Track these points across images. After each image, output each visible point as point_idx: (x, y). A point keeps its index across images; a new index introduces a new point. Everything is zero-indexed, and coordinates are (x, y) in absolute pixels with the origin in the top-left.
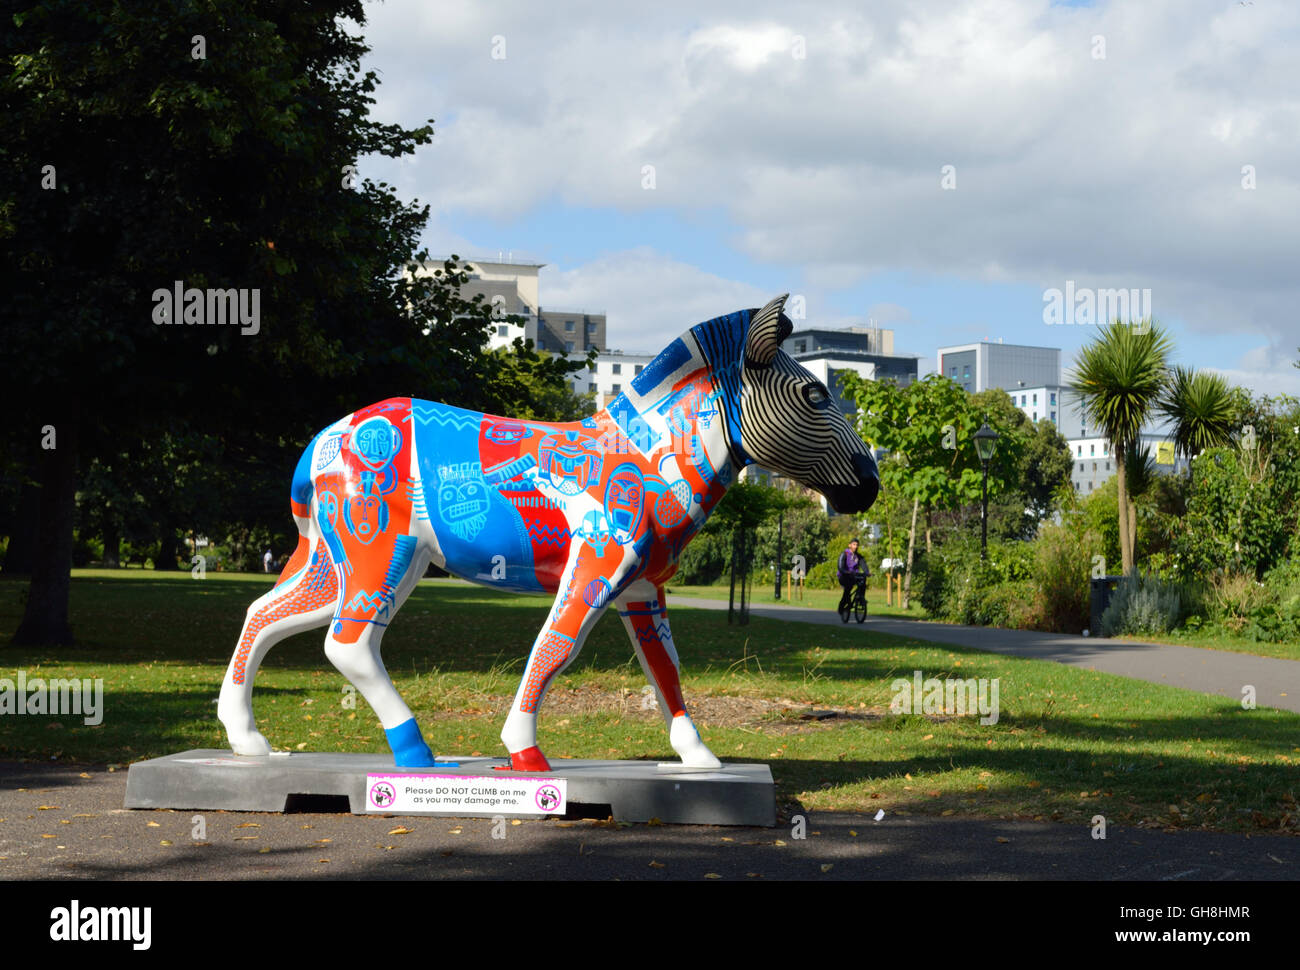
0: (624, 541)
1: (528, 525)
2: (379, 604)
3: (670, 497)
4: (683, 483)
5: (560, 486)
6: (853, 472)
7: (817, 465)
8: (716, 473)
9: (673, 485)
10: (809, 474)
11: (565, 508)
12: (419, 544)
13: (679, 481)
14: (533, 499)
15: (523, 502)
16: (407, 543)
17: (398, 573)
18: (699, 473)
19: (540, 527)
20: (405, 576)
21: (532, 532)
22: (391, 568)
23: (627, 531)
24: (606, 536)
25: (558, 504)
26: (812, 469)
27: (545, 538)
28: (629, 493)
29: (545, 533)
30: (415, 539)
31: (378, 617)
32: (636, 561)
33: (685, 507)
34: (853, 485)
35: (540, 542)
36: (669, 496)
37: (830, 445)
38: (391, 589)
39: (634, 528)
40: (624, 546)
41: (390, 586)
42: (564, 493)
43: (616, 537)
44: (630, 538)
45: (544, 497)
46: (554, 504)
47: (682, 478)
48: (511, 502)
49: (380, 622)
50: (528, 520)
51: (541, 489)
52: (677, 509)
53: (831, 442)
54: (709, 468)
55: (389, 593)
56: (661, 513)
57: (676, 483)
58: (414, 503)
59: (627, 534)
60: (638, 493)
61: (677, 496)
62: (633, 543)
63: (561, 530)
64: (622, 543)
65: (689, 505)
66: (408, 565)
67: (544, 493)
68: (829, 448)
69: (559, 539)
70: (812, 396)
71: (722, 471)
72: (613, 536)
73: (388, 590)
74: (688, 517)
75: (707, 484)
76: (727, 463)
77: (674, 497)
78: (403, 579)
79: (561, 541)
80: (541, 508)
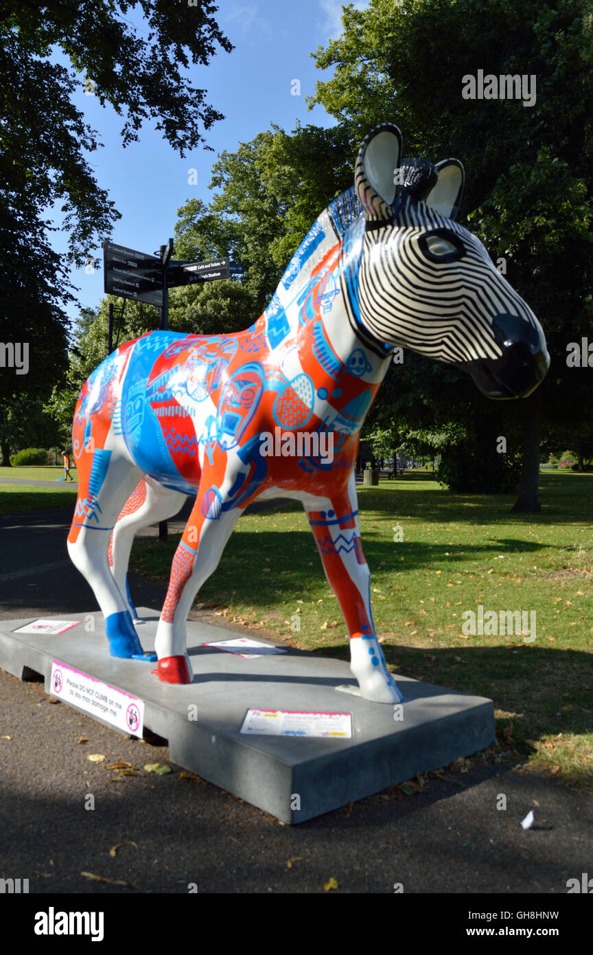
0: (228, 447)
1: (165, 435)
2: (87, 510)
3: (291, 395)
4: (304, 377)
5: (193, 394)
6: (494, 340)
7: (448, 337)
8: (342, 363)
9: (293, 381)
10: (442, 350)
11: (194, 415)
12: (113, 457)
13: (300, 376)
14: (170, 407)
15: (163, 412)
16: (101, 456)
17: (98, 483)
18: (322, 365)
19: (174, 435)
20: (103, 486)
21: (169, 442)
22: (91, 479)
23: (233, 435)
24: (214, 442)
25: (189, 412)
26: (443, 343)
27: (179, 447)
28: (243, 394)
29: (178, 442)
30: (109, 453)
31: (88, 522)
32: (242, 468)
33: (309, 406)
34: (494, 357)
35: (176, 451)
36: (289, 393)
37: (462, 308)
38: (94, 497)
39: (240, 432)
40: (228, 452)
41: (93, 494)
42: (195, 400)
43: (221, 442)
44: (235, 442)
45: (179, 405)
46: (186, 412)
47: (301, 371)
48: (156, 413)
49: (91, 525)
50: (165, 430)
51: (178, 398)
52: (299, 408)
53: (464, 303)
54: (332, 357)
55: (93, 501)
56: (280, 414)
57: (297, 378)
58: (113, 420)
59: (232, 438)
60: (254, 394)
61: (298, 393)
62: (238, 448)
63: (190, 438)
64: (226, 449)
65: (313, 403)
66: (104, 476)
67: (180, 403)
68: (462, 313)
69: (189, 447)
70: (432, 248)
71: (351, 359)
72: (219, 442)
73: (92, 498)
74: (314, 416)
75: (333, 376)
76: (355, 350)
77: (295, 394)
78: (102, 489)
79: (192, 449)
80: (176, 416)
